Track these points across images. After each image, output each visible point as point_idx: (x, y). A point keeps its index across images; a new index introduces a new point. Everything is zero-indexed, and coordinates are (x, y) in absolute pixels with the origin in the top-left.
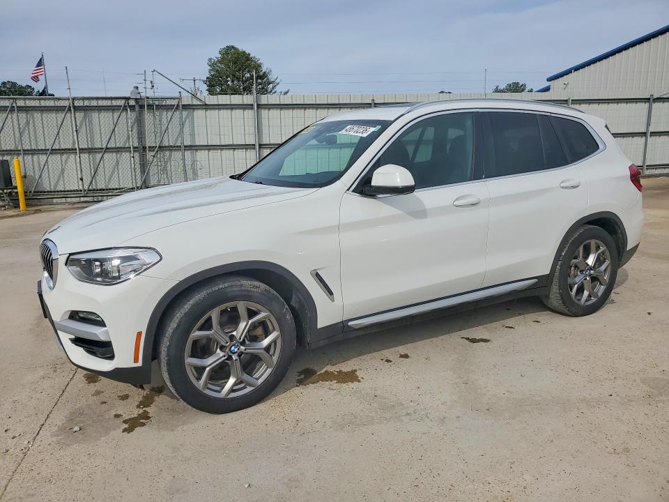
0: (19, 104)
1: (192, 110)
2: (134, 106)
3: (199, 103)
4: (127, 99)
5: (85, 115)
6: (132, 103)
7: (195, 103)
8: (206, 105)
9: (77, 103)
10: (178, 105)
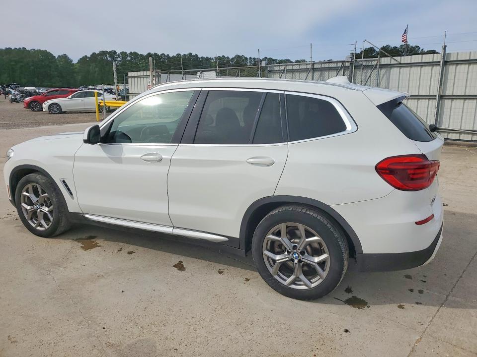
0: (287, 69)
1: (389, 68)
2: (349, 67)
3: (396, 62)
4: (343, 62)
5: (321, 74)
6: (347, 64)
7: (392, 63)
8: (400, 64)
9: (315, 66)
10: (376, 65)
